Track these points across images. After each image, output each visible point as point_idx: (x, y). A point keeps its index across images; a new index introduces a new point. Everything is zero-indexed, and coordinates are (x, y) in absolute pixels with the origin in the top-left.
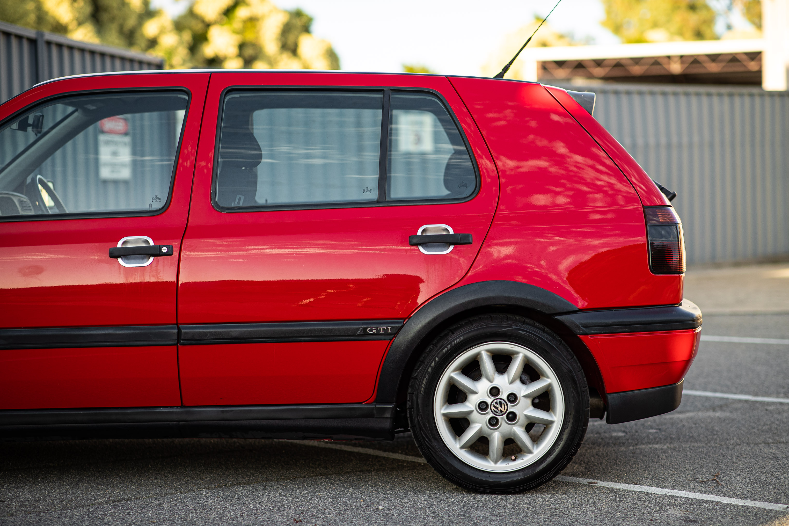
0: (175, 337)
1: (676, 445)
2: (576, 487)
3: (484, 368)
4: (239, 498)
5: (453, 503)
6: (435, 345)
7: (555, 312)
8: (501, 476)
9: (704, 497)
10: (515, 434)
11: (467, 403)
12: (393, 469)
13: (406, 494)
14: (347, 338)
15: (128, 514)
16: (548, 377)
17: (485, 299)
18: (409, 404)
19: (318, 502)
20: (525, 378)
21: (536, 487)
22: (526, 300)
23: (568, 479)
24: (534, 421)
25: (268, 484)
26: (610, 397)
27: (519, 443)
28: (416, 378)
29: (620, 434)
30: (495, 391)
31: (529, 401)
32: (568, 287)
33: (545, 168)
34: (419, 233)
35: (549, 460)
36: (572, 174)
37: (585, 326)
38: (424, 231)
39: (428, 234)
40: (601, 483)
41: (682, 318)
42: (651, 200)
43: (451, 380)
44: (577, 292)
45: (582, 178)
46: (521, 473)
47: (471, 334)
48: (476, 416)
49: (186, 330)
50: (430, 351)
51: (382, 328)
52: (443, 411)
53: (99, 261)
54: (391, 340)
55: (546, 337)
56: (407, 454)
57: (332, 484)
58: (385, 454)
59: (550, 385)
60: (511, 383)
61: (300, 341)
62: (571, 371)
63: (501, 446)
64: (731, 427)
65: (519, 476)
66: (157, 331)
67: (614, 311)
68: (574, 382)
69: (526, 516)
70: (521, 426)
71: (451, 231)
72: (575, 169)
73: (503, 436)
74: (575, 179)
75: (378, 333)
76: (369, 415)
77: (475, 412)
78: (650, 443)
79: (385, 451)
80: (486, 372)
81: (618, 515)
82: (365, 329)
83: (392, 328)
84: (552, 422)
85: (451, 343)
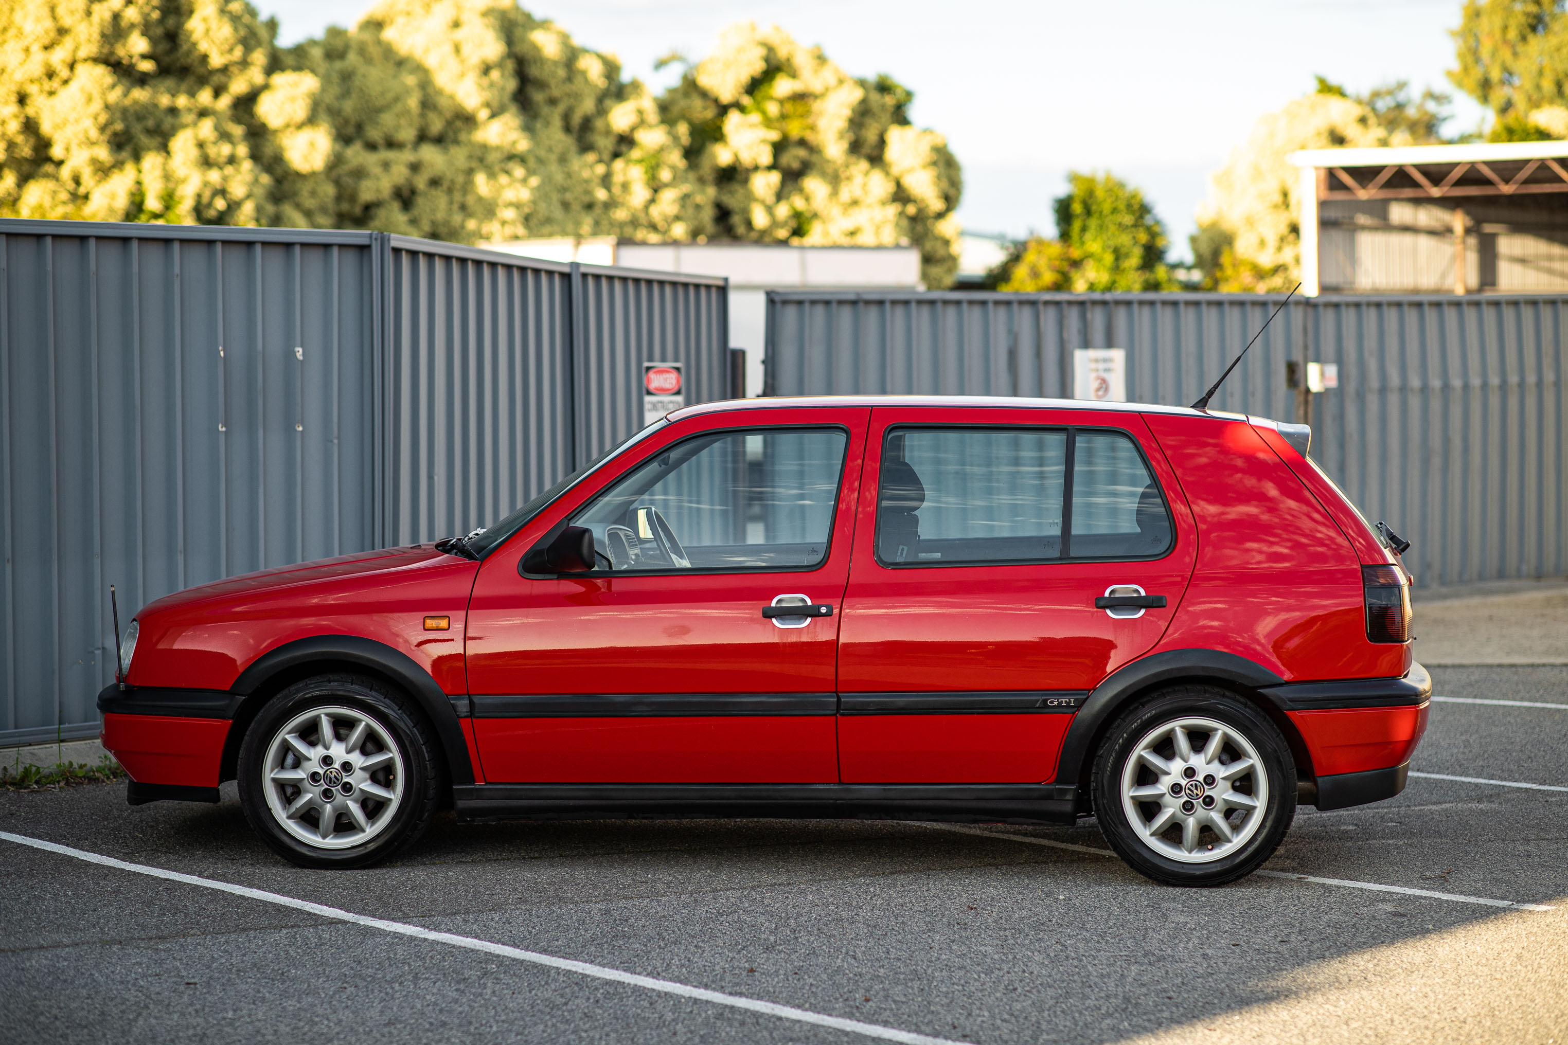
0: (834, 707)
1: (1415, 840)
2: (1281, 882)
3: (1178, 746)
4: (902, 886)
5: (1141, 895)
6: (1124, 720)
7: (1258, 684)
8: (1195, 867)
9: (1425, 893)
10: (1212, 820)
11: (1159, 786)
12: (1072, 861)
13: (1089, 886)
14: (1025, 710)
15: (787, 897)
16: (1250, 758)
17: (1179, 669)
18: (1093, 785)
19: (991, 892)
20: (1224, 757)
21: (1235, 880)
22: (1225, 671)
23: (1275, 874)
24: (1234, 807)
25: (931, 873)
26: (1320, 780)
27: (1216, 831)
28: (1101, 756)
29: (1351, 827)
30: (1190, 772)
31: (1229, 784)
32: (1274, 659)
33: (1256, 516)
34: (1107, 594)
35: (1251, 849)
36: (1286, 522)
37: (1292, 700)
38: (1112, 592)
39: (1117, 595)
40: (1311, 879)
41: (1403, 693)
42: (1373, 559)
43: (1141, 757)
44: (1284, 665)
45: (1298, 528)
46: (1218, 864)
47: (1164, 708)
48: (1168, 799)
49: (846, 698)
50: (1118, 726)
51: (1064, 701)
52: (1131, 794)
53: (752, 620)
54: (1074, 713)
55: (1248, 712)
56: (1088, 846)
57: (1004, 874)
58: (1063, 846)
59: (1252, 767)
60: (1208, 763)
61: (973, 713)
62: (1276, 751)
63: (1197, 835)
64: (1491, 821)
65: (1216, 867)
66: (814, 699)
67: (1325, 684)
68: (1279, 762)
69: (1220, 909)
70: (1220, 812)
71: (1143, 593)
72: (1289, 517)
73: (1198, 822)
74: (1290, 528)
75: (1060, 705)
76: (1048, 796)
77: (1168, 795)
78: (1384, 839)
79: (1063, 842)
80: (1180, 751)
81: (1322, 909)
82: (1045, 701)
83: (1076, 700)
84: (1254, 808)
85: (1141, 718)
